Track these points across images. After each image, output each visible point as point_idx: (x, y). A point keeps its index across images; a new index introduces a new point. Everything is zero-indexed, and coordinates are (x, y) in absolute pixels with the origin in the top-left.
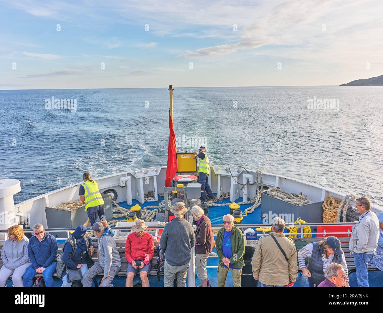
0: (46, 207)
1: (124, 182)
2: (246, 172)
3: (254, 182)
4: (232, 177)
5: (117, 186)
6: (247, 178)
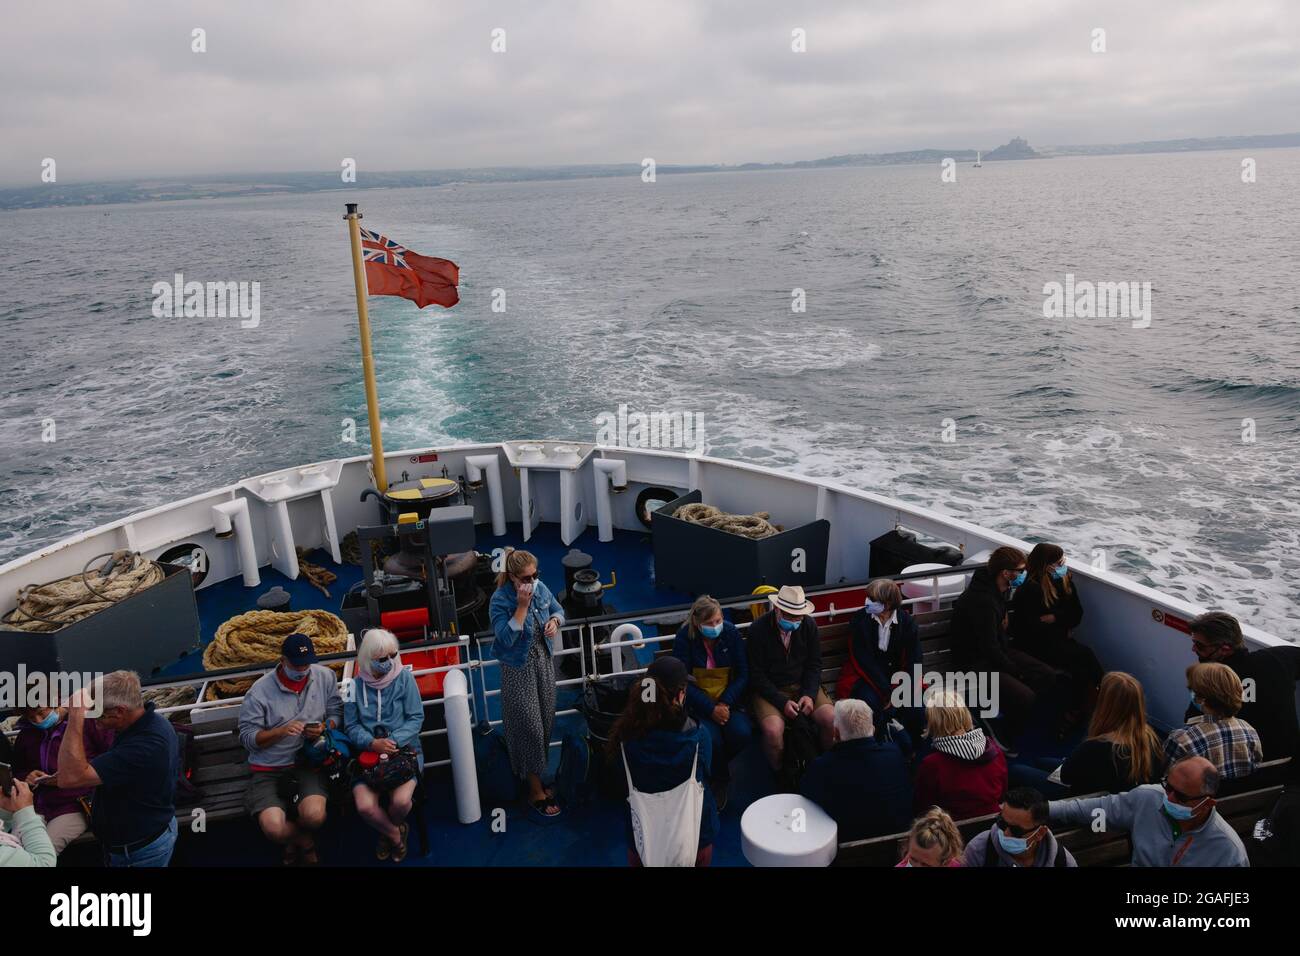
1: (229, 520)
2: (603, 454)
3: (628, 482)
4: (562, 473)
5: (203, 533)
6: (608, 472)
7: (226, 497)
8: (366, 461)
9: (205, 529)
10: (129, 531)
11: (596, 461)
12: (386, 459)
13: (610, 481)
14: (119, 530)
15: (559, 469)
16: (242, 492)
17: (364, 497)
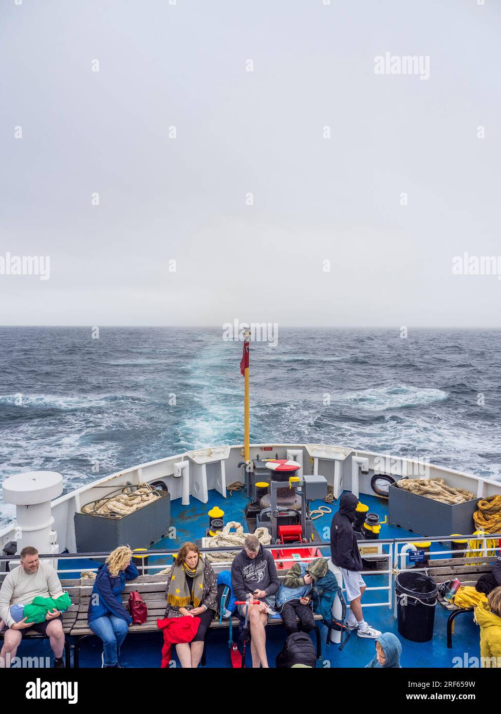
0: (76, 513)
1: (180, 471)
2: (356, 454)
3: (370, 469)
4: (336, 462)
5: (167, 476)
6: (359, 463)
7: (179, 460)
8: (241, 448)
9: (169, 474)
10: (140, 472)
11: (353, 457)
12: (251, 448)
13: (360, 468)
14: (135, 472)
15: (335, 460)
16: (186, 458)
17: (239, 466)
